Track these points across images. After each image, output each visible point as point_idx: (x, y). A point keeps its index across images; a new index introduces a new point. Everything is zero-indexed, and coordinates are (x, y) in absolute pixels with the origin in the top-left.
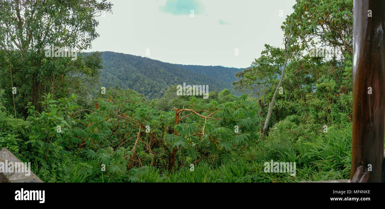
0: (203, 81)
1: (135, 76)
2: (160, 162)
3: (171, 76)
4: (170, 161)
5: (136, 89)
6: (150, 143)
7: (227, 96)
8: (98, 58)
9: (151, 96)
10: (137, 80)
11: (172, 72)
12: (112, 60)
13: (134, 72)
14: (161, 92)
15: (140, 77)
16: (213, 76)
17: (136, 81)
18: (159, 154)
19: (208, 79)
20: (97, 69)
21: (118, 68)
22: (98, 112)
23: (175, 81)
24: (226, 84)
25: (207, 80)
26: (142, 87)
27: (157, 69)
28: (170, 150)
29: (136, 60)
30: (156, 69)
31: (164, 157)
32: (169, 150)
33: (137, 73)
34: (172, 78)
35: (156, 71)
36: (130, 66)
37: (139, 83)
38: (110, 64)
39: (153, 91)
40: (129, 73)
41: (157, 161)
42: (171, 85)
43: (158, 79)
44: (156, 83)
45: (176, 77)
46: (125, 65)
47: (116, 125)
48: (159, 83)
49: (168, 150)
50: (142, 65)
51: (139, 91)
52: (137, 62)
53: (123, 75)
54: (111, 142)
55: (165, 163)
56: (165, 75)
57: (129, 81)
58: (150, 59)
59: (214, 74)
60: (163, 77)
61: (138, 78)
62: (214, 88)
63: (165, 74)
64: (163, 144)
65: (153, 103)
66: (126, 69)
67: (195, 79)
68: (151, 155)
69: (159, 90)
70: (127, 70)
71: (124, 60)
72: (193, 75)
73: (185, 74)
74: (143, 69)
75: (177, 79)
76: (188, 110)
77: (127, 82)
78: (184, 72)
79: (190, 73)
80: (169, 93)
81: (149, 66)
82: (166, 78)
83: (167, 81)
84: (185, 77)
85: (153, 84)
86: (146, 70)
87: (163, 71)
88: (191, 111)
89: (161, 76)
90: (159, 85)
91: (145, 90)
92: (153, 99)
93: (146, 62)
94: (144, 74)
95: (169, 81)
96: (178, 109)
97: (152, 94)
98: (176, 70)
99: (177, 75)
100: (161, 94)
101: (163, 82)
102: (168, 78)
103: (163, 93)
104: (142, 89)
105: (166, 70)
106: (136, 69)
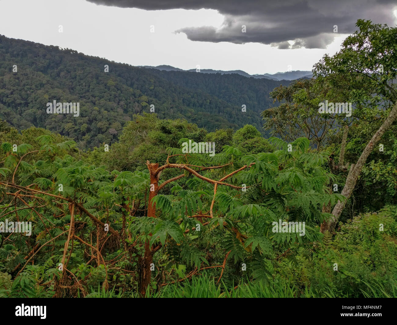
0: (201, 106)
2: (121, 280)
3: (134, 95)
4: (140, 275)
5: (53, 128)
6: (97, 244)
7: (250, 141)
9: (89, 142)
11: (135, 86)
13: (42, 85)
14: (112, 131)
16: (221, 95)
18: (117, 263)
19: (210, 103)
23: (142, 107)
24: (248, 116)
25: (208, 104)
26: (69, 122)
27: (100, 78)
28: (140, 253)
29: (44, 56)
30: (97, 78)
31: (129, 268)
32: (138, 253)
33: (52, 88)
34: (136, 99)
35: (98, 83)
36: (28, 70)
39: (95, 129)
40: (31, 89)
41: (115, 277)
42: (134, 115)
43: (102, 101)
44: (99, 112)
45: (144, 98)
48: (106, 112)
49: (136, 253)
50: (61, 70)
51: (60, 131)
52: (48, 61)
53: (12, 93)
55: (131, 280)
56: (119, 92)
57: (32, 107)
58: (81, 55)
59: (224, 91)
60: (115, 97)
62: (222, 123)
63: (118, 90)
64: (126, 240)
65: (96, 157)
66: (18, 78)
67: (183, 102)
68: (102, 269)
69: (108, 128)
70: (24, 82)
72: (179, 93)
73: (164, 90)
74: (65, 78)
75: (147, 101)
76: (177, 165)
77: (26, 111)
78: (161, 87)
79: (175, 89)
80: (130, 133)
81: (81, 71)
82: (120, 98)
83: (124, 106)
84: (164, 97)
85: (91, 113)
86: (73, 80)
87: (114, 83)
88: (184, 168)
89: (111, 95)
90: (107, 116)
91: (74, 128)
92: (96, 147)
93: (71, 63)
94: (70, 92)
95: (128, 106)
96: (156, 165)
97: (91, 138)
98: (143, 81)
99: (146, 93)
100: (112, 135)
101: (116, 108)
102: (126, 100)
103: (116, 132)
104: (68, 126)
105: (120, 81)
106: (47, 78)
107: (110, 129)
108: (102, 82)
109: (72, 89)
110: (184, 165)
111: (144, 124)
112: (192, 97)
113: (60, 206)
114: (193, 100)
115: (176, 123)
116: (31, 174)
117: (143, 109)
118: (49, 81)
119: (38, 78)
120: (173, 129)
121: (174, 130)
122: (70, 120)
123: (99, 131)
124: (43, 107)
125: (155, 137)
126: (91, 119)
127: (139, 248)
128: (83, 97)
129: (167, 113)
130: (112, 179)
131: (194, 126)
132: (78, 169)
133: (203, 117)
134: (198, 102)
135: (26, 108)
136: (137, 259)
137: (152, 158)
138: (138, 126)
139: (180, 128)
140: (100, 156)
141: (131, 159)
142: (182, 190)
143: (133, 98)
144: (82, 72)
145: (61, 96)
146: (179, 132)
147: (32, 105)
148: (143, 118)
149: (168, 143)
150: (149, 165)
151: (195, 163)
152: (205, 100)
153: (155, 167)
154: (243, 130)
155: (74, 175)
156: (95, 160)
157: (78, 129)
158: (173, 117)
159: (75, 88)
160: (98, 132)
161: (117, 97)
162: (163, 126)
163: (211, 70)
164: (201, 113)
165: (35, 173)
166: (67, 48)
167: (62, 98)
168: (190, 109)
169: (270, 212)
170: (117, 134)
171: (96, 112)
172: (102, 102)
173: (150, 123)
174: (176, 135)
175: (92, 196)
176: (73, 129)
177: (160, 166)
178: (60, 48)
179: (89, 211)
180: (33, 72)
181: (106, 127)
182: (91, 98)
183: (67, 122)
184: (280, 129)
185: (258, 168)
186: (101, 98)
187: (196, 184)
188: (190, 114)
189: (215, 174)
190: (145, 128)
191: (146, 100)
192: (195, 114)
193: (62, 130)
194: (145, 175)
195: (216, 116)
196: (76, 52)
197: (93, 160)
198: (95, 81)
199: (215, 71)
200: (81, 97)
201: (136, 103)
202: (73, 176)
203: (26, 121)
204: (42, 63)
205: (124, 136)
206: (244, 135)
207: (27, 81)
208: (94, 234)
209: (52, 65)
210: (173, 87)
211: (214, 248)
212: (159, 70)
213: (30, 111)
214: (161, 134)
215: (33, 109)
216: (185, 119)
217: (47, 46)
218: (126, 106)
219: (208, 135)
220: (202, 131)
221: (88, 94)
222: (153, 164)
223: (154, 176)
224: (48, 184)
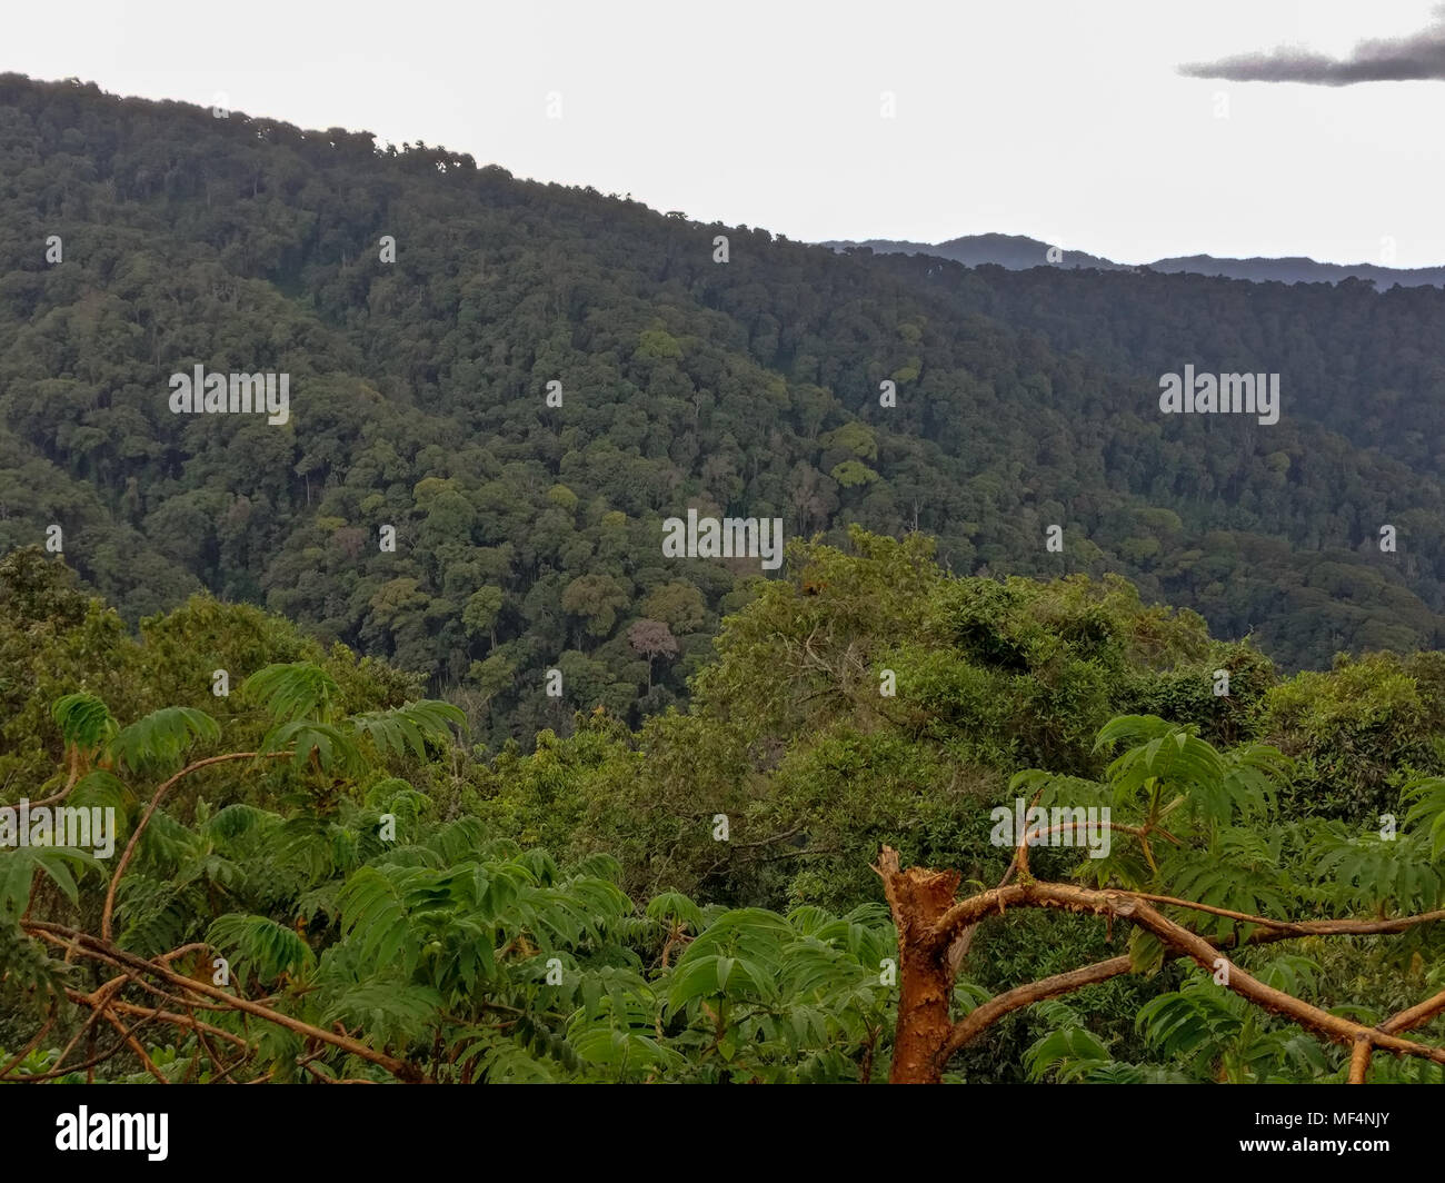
0: (1230, 492)
3: (794, 416)
5: (306, 603)
9: (507, 699)
10: (319, 474)
11: (804, 363)
14: (649, 633)
15: (355, 433)
16: (1374, 423)
19: (1295, 474)
23: (841, 490)
25: (1281, 478)
26: (396, 575)
27: (595, 315)
29: (293, 188)
30: (579, 316)
33: (320, 369)
34: (808, 442)
35: (583, 345)
36: (201, 272)
37: (348, 511)
39: (546, 622)
43: (601, 454)
44: (580, 517)
46: (140, 265)
48: (619, 515)
51: (343, 622)
53: (104, 401)
56: (704, 397)
57: (202, 481)
58: (498, 176)
59: (1392, 396)
60: (679, 427)
61: (325, 444)
62: (1379, 611)
63: (699, 384)
65: (545, 793)
66: (144, 317)
67: (1111, 463)
69: (623, 616)
70: (170, 337)
71: (109, 185)
72: (1086, 410)
73: (987, 389)
74: (396, 314)
75: (874, 456)
76: (1090, 895)
77: (167, 504)
78: (968, 367)
79: (1054, 383)
80: (759, 657)
81: (487, 273)
82: (710, 436)
83: (731, 486)
84: (985, 432)
85: (531, 521)
86: (438, 325)
87: (673, 345)
88: (1135, 919)
89: (652, 418)
90: (623, 544)
91: (425, 606)
92: (548, 735)
93: (434, 224)
94: (417, 392)
95: (755, 482)
96: (942, 884)
97: (522, 672)
98: (856, 331)
99: (865, 410)
100: (644, 657)
101: (677, 495)
102: (744, 447)
103: (672, 644)
104: (390, 595)
105: (714, 335)
106: (297, 311)
107: (638, 623)
108: (606, 336)
109: (432, 376)
110: (1133, 902)
111: (847, 604)
115: (1060, 599)
116: (182, 882)
117: (843, 505)
118: (304, 328)
119: (250, 313)
120: (1036, 643)
121: (1043, 645)
122: (407, 562)
123: (570, 630)
124: (257, 481)
125: (919, 688)
126: (529, 559)
128: (490, 425)
129: (1000, 532)
130: (649, 954)
131: (1180, 624)
132: (467, 875)
133: (1243, 565)
134: (1209, 465)
135: (171, 483)
137: (892, 821)
138: (815, 614)
139: (1089, 634)
140: (572, 790)
141: (760, 819)
142: (1111, 1065)
143: (787, 439)
144: (495, 277)
145: (365, 420)
146: (1078, 665)
147: (203, 469)
148: (849, 563)
149: (1003, 734)
150: (895, 881)
151: (1210, 890)
152: (1259, 452)
153: (938, 895)
155: (445, 912)
156: (537, 810)
157: (450, 616)
158: (1035, 560)
159: (448, 374)
160: (564, 636)
161: (689, 427)
162: (974, 619)
163: (1305, 263)
164: (1226, 537)
165: (204, 879)
166: (421, 143)
167: (367, 429)
168: (1150, 512)
170: (679, 656)
171: (560, 519)
172: (599, 456)
173: (891, 593)
174: (1058, 680)
175: (541, 1049)
176: (420, 616)
177: (969, 891)
178: (381, 144)
180: (226, 277)
181: (616, 609)
182: (535, 428)
183: (386, 573)
186: (594, 435)
187: (1207, 1032)
188: (1151, 545)
189: (1329, 962)
190: (856, 625)
191: (863, 450)
192: (1189, 546)
193: (353, 615)
194: (867, 940)
195: (1331, 557)
196: (467, 161)
197: (528, 814)
198: (563, 333)
199: (1330, 268)
200: (478, 426)
201: (803, 465)
202: (439, 923)
203: (165, 562)
204: (277, 230)
205: (724, 670)
207: (189, 328)
209: (329, 236)
210: (1046, 372)
212: (956, 265)
213: (186, 502)
214: (962, 668)
215: (204, 491)
216: (1122, 579)
217: (313, 136)
218: (739, 482)
219: (1284, 690)
220: (1242, 661)
221: (515, 407)
222: (922, 877)
223: (927, 958)
224: (285, 954)
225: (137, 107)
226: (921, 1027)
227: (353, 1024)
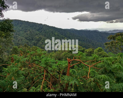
0: (83, 41)
1: (38, 37)
3: (63, 37)
5: (39, 46)
7: (100, 53)
8: (9, 24)
10: (40, 40)
11: (63, 35)
12: (21, 26)
13: (37, 34)
16: (90, 38)
17: (38, 41)
18: (56, 89)
19: (86, 40)
20: (9, 32)
21: (25, 32)
22: (13, 64)
24: (99, 44)
29: (38, 26)
30: (52, 32)
33: (40, 35)
35: (52, 34)
36: (34, 30)
37: (41, 42)
38: (19, 29)
40: (34, 35)
46: (31, 30)
47: (27, 72)
49: (62, 86)
50: (43, 30)
53: (29, 37)
54: (25, 85)
56: (58, 36)
58: (48, 26)
61: (40, 39)
62: (90, 46)
64: (60, 82)
65: (51, 55)
66: (31, 33)
68: (52, 90)
71: (29, 26)
73: (72, 36)
74: (43, 32)
76: (77, 60)
87: (57, 34)
88: (79, 61)
89: (56, 37)
92: (51, 53)
94: (44, 36)
99: (66, 37)
104: (43, 46)
105: (59, 33)
106: (39, 32)
108: (54, 33)
112: (81, 38)
113: (40, 70)
114: (81, 39)
127: (64, 85)
130: (56, 63)
131: (81, 47)
132: (47, 59)
136: (63, 89)
137: (67, 56)
141: (61, 56)
142: (78, 68)
147: (34, 40)
151: (83, 60)
153: (70, 60)
154: (97, 49)
159: (46, 35)
164: (83, 43)
165: (34, 60)
166: (44, 24)
167: (42, 38)
169: (110, 78)
175: (51, 67)
178: (42, 24)
179: (49, 72)
184: (111, 49)
185: (105, 62)
187: (83, 66)
188: (80, 43)
189: (88, 63)
193: (41, 47)
194: (66, 62)
195: (88, 44)
199: (88, 30)
202: (46, 61)
203: (32, 44)
204: (38, 28)
206: (98, 50)
207: (33, 33)
208: (50, 79)
209: (40, 29)
210: (75, 35)
211: (87, 87)
212: (70, 30)
213: (33, 42)
217: (39, 24)
219: (86, 50)
220: (84, 49)
222: (69, 59)
223: (69, 63)
224: (38, 63)
225: (31, 22)
226: (69, 66)
227: (42, 66)
